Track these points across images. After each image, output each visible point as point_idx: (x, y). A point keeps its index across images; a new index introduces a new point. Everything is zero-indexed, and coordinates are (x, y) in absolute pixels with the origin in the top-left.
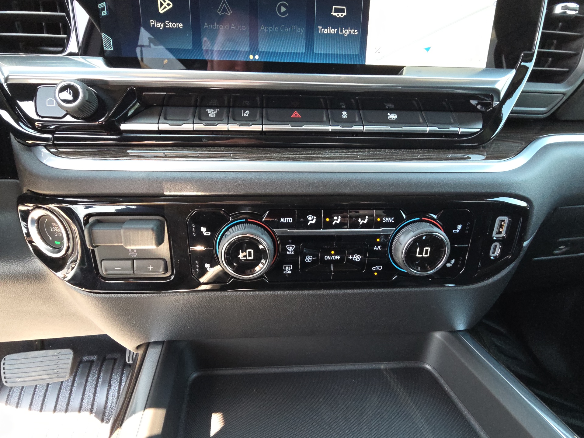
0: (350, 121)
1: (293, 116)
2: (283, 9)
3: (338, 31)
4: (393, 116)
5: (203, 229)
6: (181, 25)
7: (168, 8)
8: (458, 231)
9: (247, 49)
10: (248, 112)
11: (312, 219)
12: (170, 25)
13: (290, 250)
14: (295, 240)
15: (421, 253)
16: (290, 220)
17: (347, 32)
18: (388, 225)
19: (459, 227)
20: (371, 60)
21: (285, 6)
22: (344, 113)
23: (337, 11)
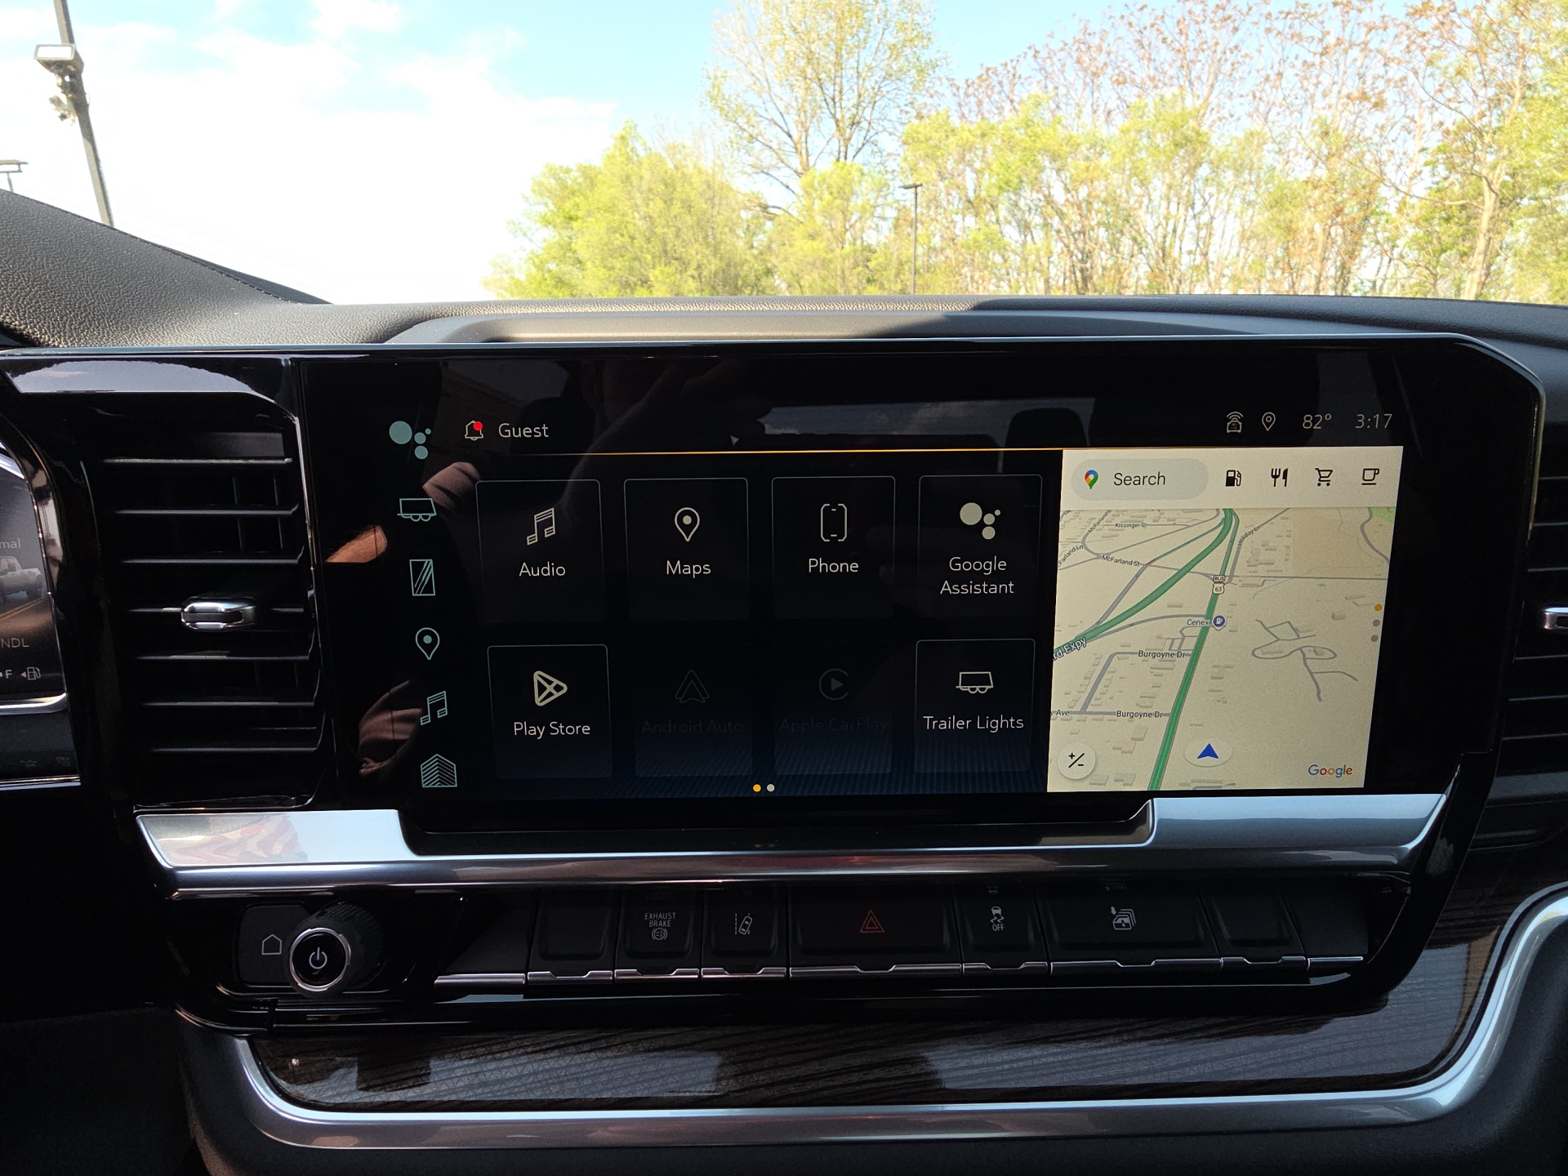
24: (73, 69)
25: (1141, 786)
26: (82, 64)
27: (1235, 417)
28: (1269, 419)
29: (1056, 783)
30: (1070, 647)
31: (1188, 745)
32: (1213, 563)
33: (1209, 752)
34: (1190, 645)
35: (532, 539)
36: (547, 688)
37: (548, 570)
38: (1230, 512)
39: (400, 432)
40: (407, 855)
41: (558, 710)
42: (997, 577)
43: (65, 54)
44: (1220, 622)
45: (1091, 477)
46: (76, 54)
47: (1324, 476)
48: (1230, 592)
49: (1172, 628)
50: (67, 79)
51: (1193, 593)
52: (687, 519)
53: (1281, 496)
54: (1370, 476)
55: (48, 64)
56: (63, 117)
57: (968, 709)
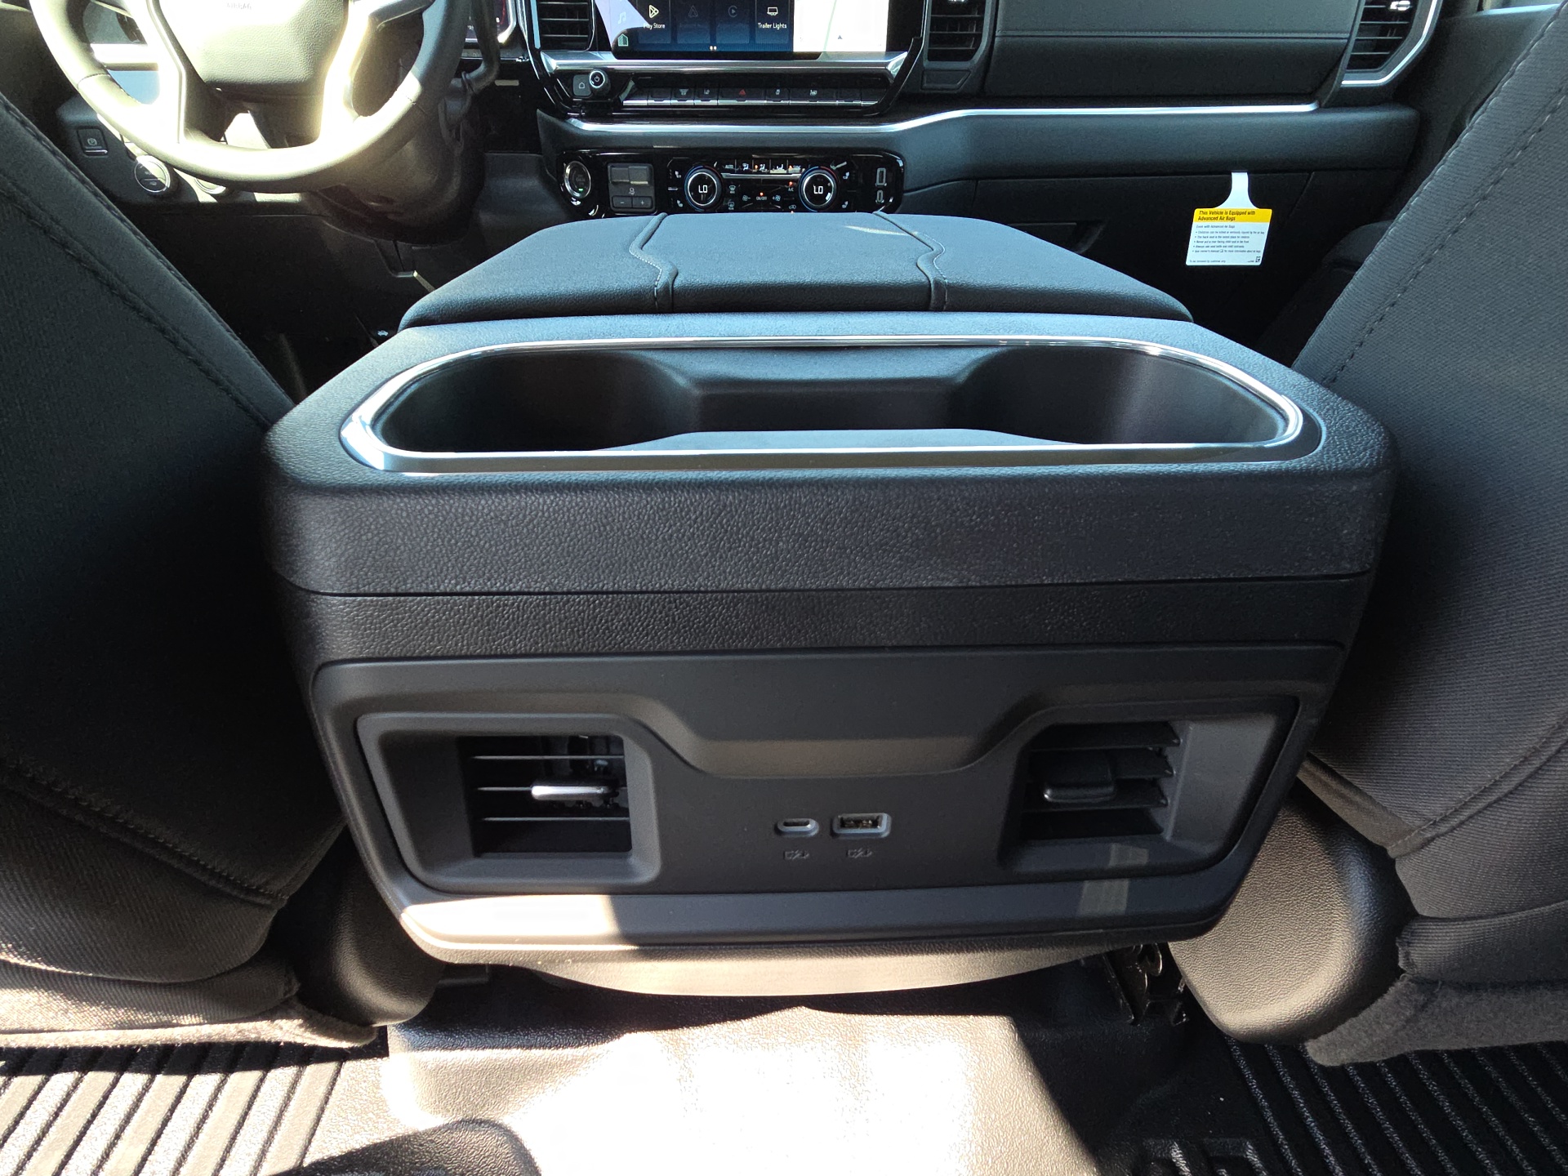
0: (781, 97)
1: (741, 93)
2: (733, 11)
3: (772, 26)
4: (814, 93)
5: (677, 173)
6: (664, 26)
7: (656, 14)
8: (847, 178)
9: (709, 42)
10: (708, 91)
12: (656, 26)
13: (732, 189)
14: (735, 182)
15: (817, 191)
16: (731, 167)
17: (778, 27)
18: (797, 172)
19: (848, 174)
20: (798, 47)
21: (734, 9)
22: (778, 91)
23: (771, 11)
25: (820, 50)
29: (796, 48)
31: (832, 37)
33: (840, 39)
36: (653, 11)
40: (615, 59)
41: (656, 19)
57: (771, 20)
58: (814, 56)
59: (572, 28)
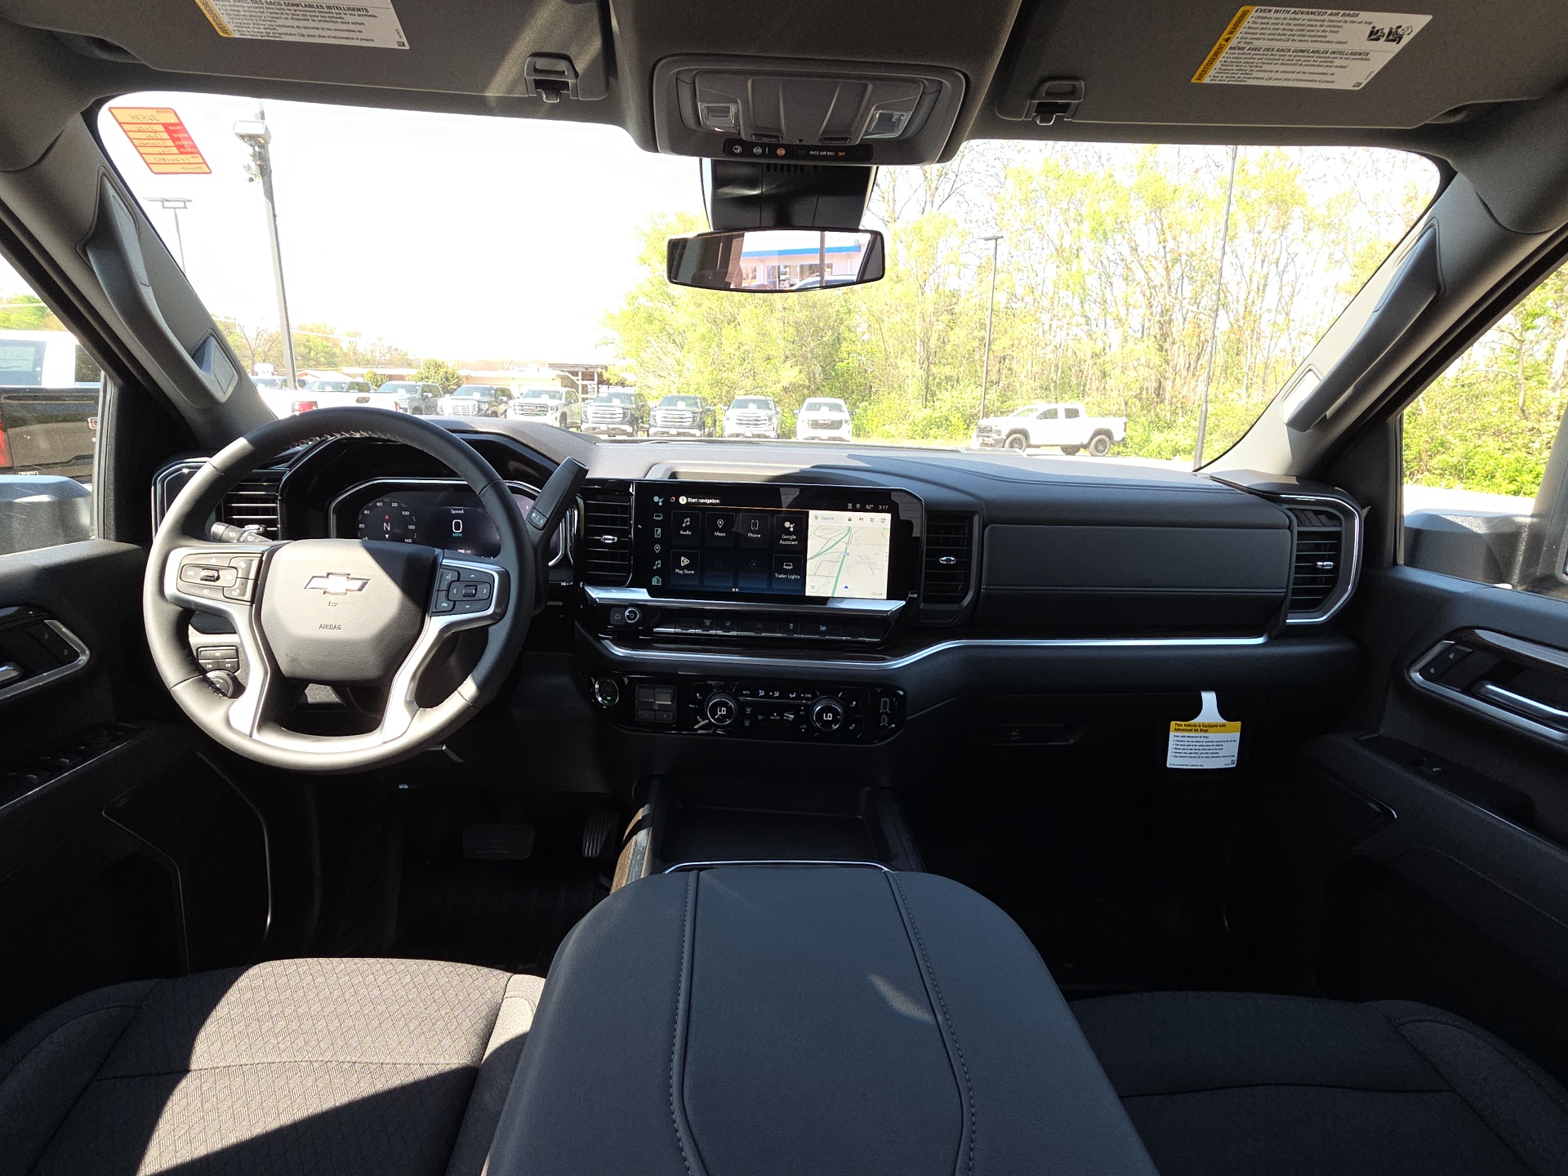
0: (794, 631)
1: (758, 626)
2: (754, 564)
3: (787, 577)
4: (823, 628)
5: (698, 695)
6: (693, 572)
8: (853, 705)
9: (732, 585)
10: (729, 623)
11: (762, 693)
12: (686, 572)
13: (748, 710)
14: (749, 704)
15: (826, 717)
16: (748, 692)
17: (793, 577)
18: (807, 699)
19: (854, 703)
20: (809, 592)
22: (791, 625)
23: (788, 566)
24: (262, 141)
25: (830, 595)
26: (270, 137)
27: (850, 505)
28: (858, 506)
29: (807, 594)
30: (811, 558)
31: (840, 586)
32: (846, 540)
33: (846, 587)
34: (841, 560)
35: (684, 525)
36: (685, 561)
37: (688, 533)
38: (850, 528)
39: (656, 499)
40: (648, 597)
41: (687, 567)
42: (793, 540)
43: (257, 129)
44: (848, 554)
45: (816, 517)
46: (266, 129)
47: (872, 520)
48: (850, 547)
49: (836, 555)
50: (257, 149)
51: (841, 546)
52: (720, 522)
53: (861, 524)
54: (883, 520)
55: (242, 137)
56: (251, 180)
57: (786, 572)
58: (823, 600)
59: (613, 568)
